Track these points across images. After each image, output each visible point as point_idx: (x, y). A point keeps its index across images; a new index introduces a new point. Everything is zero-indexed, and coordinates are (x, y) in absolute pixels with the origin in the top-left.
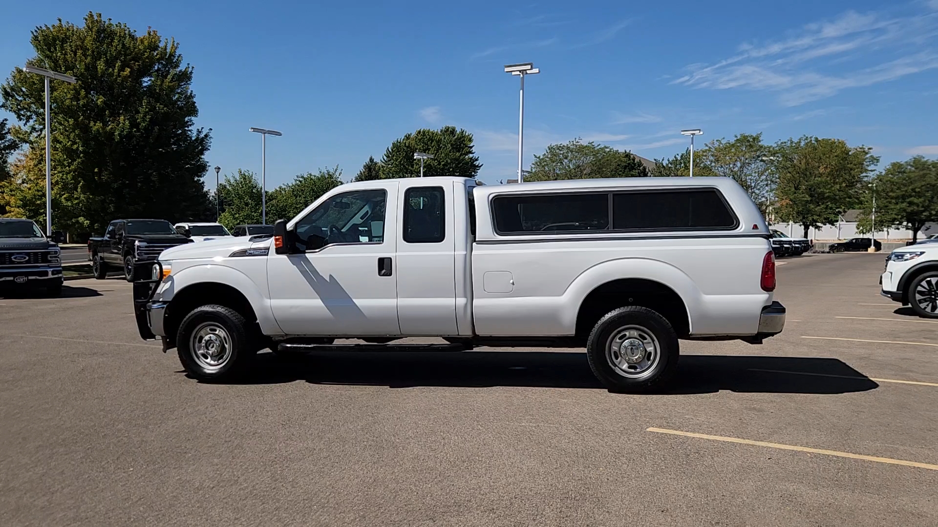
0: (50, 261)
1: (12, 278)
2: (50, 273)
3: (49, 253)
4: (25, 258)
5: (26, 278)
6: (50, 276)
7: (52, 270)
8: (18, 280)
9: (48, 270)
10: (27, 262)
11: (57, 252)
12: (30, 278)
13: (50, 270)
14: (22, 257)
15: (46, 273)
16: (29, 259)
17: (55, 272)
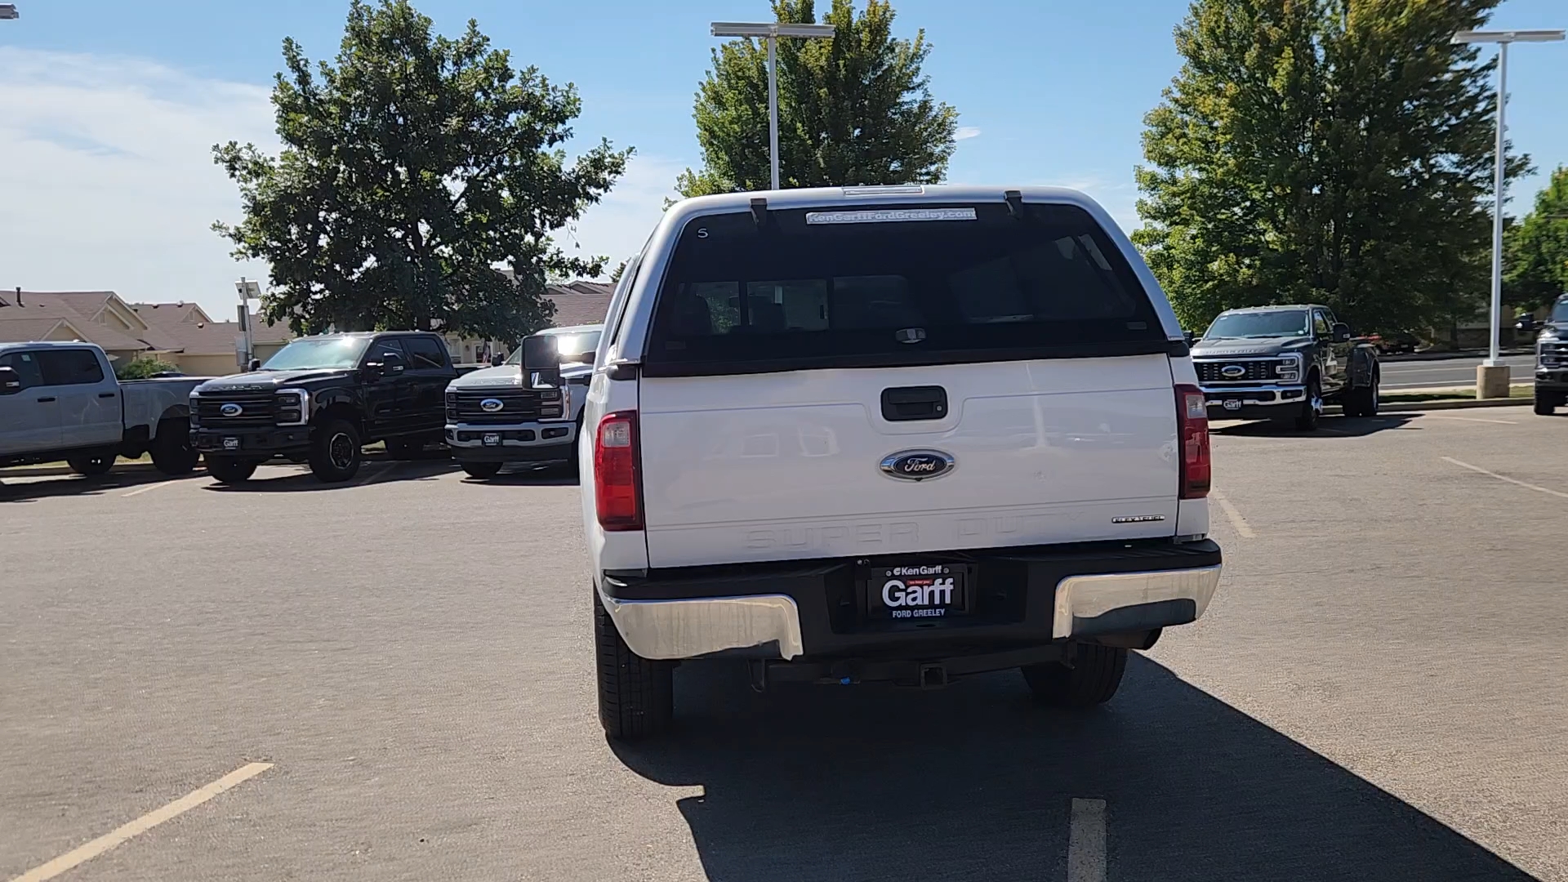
0: (1279, 376)
1: (1219, 402)
2: (1278, 395)
3: (1280, 363)
4: (1240, 371)
5: (1240, 403)
6: (1279, 400)
7: (1282, 390)
8: (1229, 406)
9: (1275, 391)
10: (1244, 377)
11: (1294, 360)
12: (1246, 402)
13: (1278, 392)
14: (1236, 369)
15: (1272, 396)
16: (1247, 372)
17: (1289, 394)
